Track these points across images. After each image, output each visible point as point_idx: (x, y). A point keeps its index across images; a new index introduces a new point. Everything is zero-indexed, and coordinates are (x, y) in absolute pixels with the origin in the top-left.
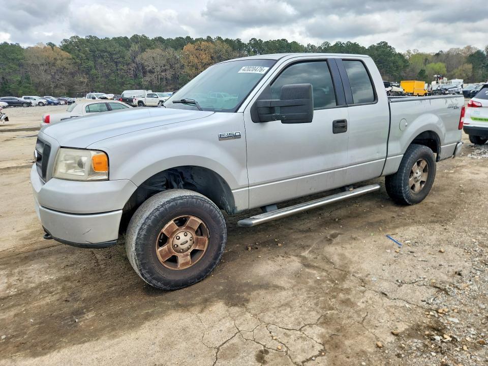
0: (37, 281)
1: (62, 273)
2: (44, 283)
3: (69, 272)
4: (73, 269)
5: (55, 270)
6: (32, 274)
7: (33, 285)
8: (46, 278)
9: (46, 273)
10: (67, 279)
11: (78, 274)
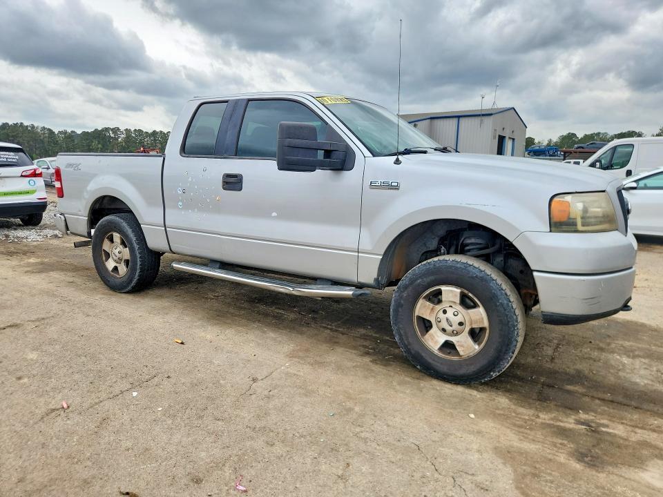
0: (637, 362)
1: (604, 356)
2: (629, 356)
3: (595, 354)
4: (590, 354)
5: (613, 362)
6: (643, 372)
7: (643, 360)
8: (625, 360)
9: (624, 365)
10: (602, 349)
11: (587, 348)
